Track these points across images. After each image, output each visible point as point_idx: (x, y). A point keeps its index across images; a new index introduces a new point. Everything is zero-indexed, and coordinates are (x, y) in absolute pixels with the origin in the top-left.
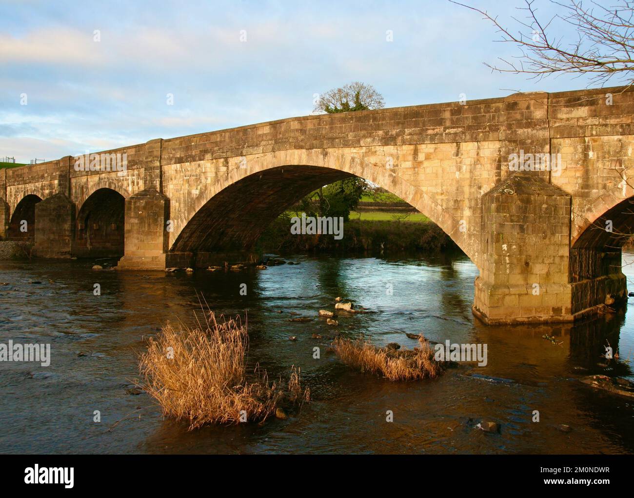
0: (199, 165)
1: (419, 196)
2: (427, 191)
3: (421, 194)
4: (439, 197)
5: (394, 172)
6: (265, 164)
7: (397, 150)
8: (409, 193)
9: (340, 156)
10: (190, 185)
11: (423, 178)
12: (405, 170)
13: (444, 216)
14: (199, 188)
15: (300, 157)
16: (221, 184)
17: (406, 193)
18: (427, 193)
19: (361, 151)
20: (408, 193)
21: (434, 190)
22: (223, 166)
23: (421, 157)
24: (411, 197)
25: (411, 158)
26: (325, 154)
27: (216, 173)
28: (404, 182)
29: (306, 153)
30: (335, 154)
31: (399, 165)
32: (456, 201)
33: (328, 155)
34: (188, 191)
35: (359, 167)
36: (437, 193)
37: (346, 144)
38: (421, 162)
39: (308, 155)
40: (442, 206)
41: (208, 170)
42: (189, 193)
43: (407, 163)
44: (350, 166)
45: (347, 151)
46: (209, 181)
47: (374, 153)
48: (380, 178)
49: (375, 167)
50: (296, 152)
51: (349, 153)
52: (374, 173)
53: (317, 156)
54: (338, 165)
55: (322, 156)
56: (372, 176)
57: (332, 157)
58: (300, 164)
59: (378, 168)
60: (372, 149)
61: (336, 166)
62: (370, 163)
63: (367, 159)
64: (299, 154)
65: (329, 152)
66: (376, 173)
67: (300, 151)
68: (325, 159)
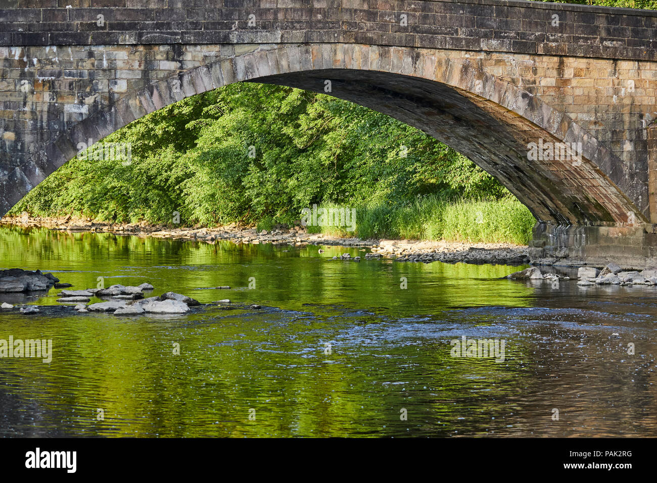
0: (91, 54)
1: (567, 124)
2: (576, 118)
3: (569, 123)
4: (592, 127)
5: (531, 92)
6: (284, 63)
7: (534, 60)
8: (554, 122)
10: (56, 94)
11: (571, 102)
12: (545, 89)
13: (600, 152)
14: (90, 100)
15: (365, 58)
16: (160, 96)
17: (548, 121)
18: (577, 123)
19: (478, 57)
20: (551, 121)
21: (585, 117)
22: (167, 59)
23: (568, 73)
24: (556, 126)
25: (555, 73)
26: (416, 58)
27: (145, 73)
28: (544, 106)
29: (377, 52)
30: (433, 58)
31: (537, 82)
32: (614, 133)
33: (421, 57)
34: (51, 106)
35: (476, 81)
36: (590, 122)
37: (457, 46)
38: (569, 80)
39: (381, 55)
40: (597, 138)
41: (120, 64)
42: (55, 112)
43: (548, 79)
44: (461, 77)
45: (454, 55)
46: (121, 87)
47: (498, 62)
48: (509, 98)
49: (502, 82)
50: (357, 47)
51: (458, 58)
52: (500, 91)
53: (400, 58)
54: (439, 75)
55: (410, 59)
56: (497, 95)
57: (428, 63)
58: (365, 68)
59: (506, 84)
60: (495, 56)
61: (436, 76)
62: (493, 76)
63: (488, 70)
64: (362, 53)
65: (423, 54)
66: (503, 91)
67: (364, 48)
68: (416, 64)
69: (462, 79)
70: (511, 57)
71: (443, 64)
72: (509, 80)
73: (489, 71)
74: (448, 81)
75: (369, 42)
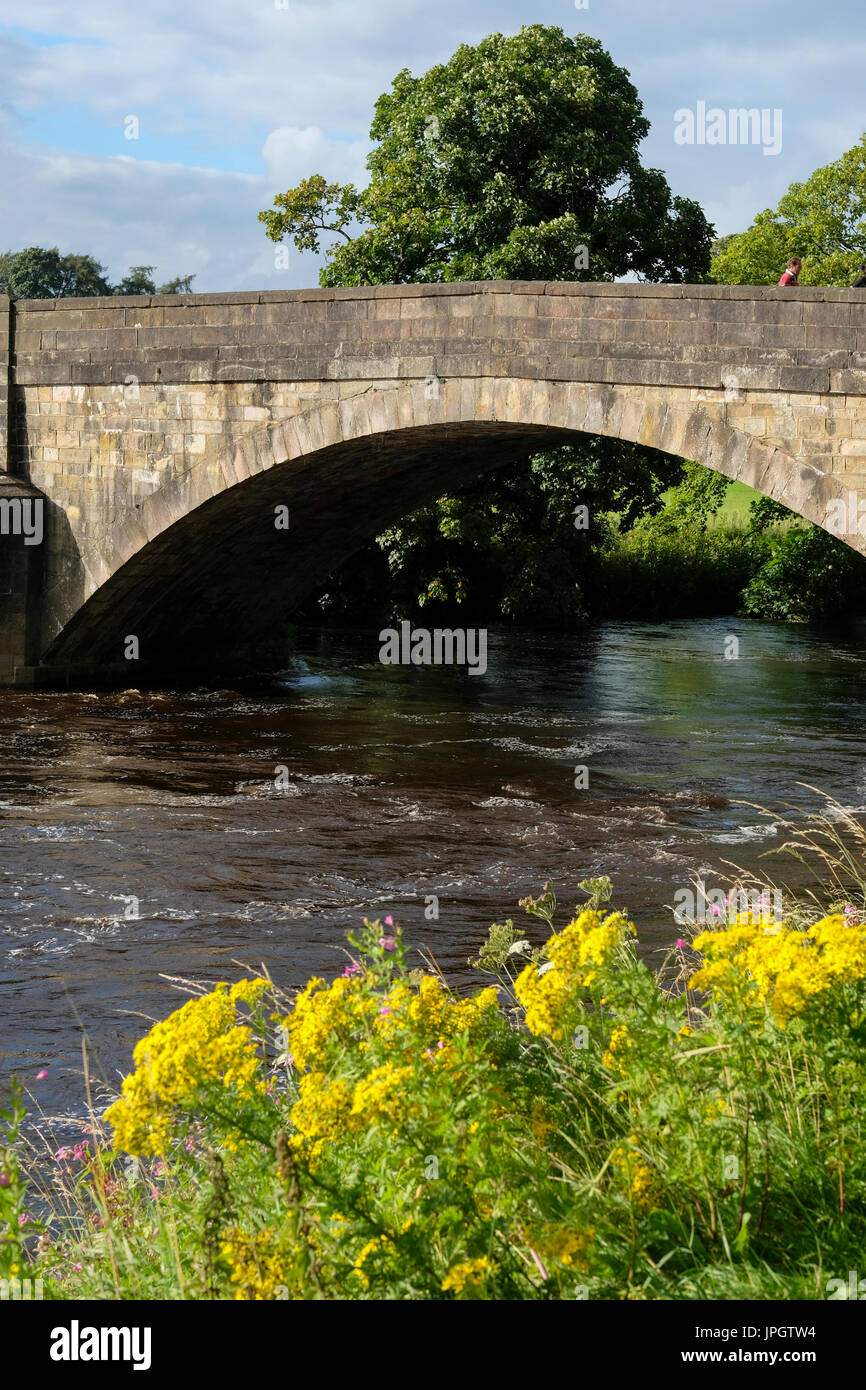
0: (162, 396)
5: (820, 467)
6: (406, 411)
7: (831, 407)
9: (657, 408)
10: (124, 455)
12: (851, 462)
14: (161, 464)
15: (527, 403)
16: (245, 460)
19: (721, 400)
22: (254, 404)
26: (609, 401)
27: (227, 423)
29: (545, 392)
30: (639, 402)
31: (835, 448)
33: (619, 401)
34: (118, 471)
35: (714, 445)
37: (678, 380)
39: (551, 397)
41: (196, 411)
42: (123, 481)
44: (688, 437)
45: (676, 395)
46: (198, 447)
47: (759, 409)
48: (777, 478)
49: (763, 448)
50: (514, 384)
51: (684, 401)
52: (759, 465)
53: (581, 403)
54: (648, 434)
55: (599, 404)
56: (753, 472)
57: (631, 410)
58: (526, 420)
59: (771, 451)
60: (752, 397)
61: (643, 436)
62: (748, 435)
63: (739, 424)
64: (522, 393)
65: (622, 396)
66: (765, 465)
67: (527, 384)
68: (608, 412)
69: (688, 441)
70: (784, 398)
71: (656, 413)
72: (780, 443)
73: (741, 426)
74: (662, 444)
75: (532, 375)
